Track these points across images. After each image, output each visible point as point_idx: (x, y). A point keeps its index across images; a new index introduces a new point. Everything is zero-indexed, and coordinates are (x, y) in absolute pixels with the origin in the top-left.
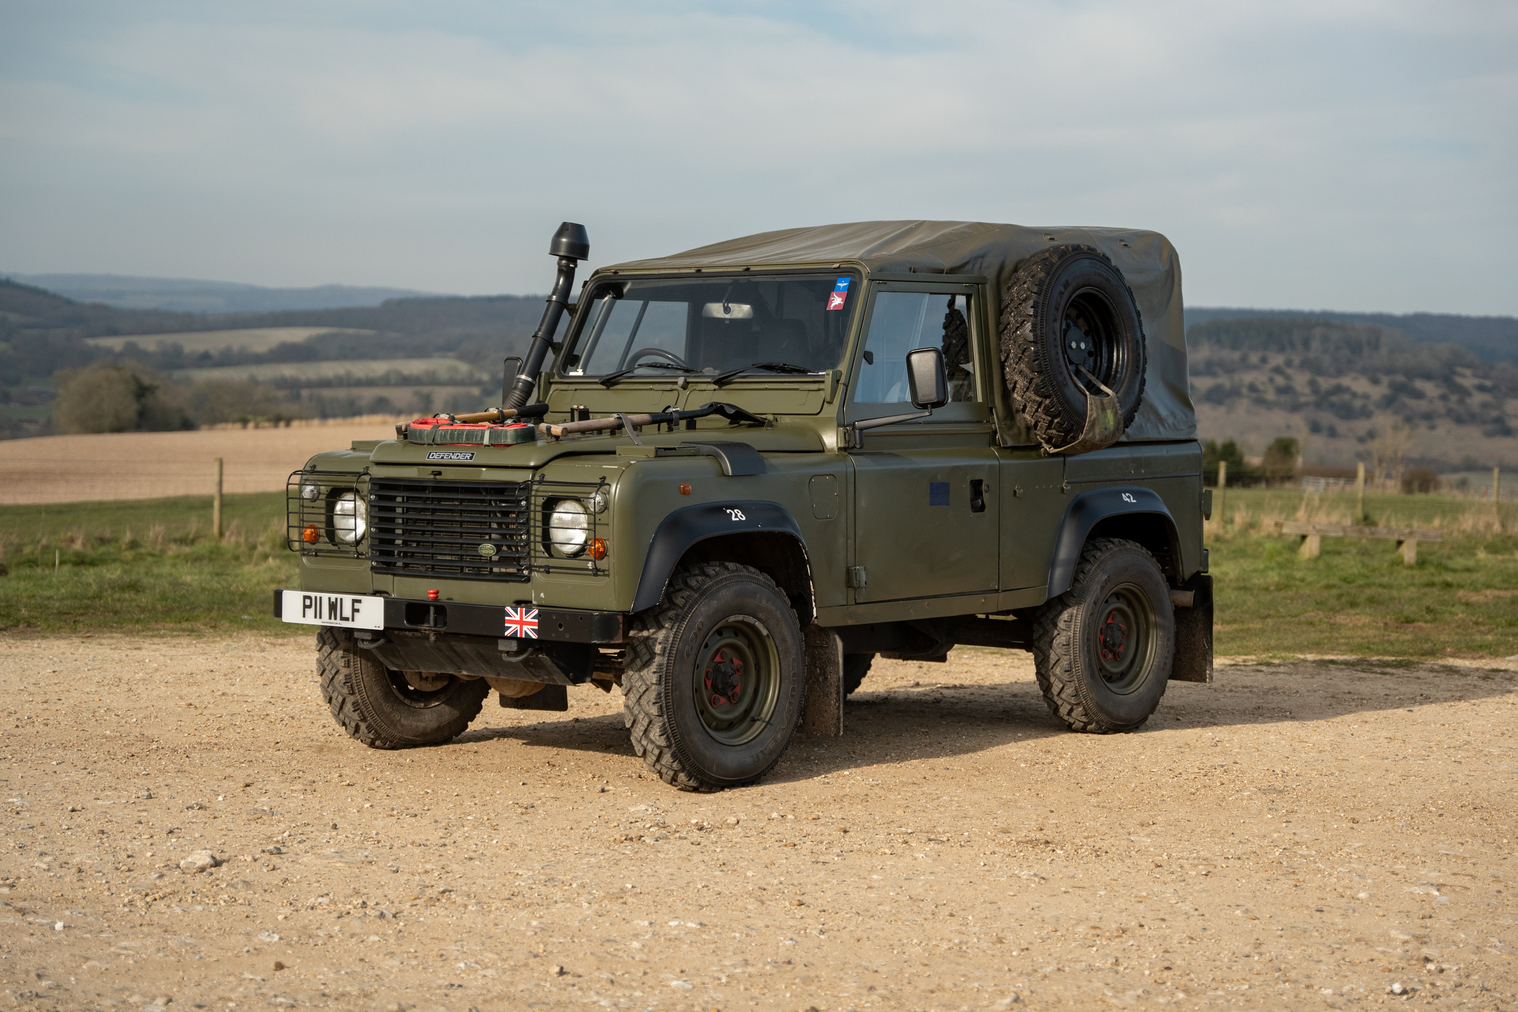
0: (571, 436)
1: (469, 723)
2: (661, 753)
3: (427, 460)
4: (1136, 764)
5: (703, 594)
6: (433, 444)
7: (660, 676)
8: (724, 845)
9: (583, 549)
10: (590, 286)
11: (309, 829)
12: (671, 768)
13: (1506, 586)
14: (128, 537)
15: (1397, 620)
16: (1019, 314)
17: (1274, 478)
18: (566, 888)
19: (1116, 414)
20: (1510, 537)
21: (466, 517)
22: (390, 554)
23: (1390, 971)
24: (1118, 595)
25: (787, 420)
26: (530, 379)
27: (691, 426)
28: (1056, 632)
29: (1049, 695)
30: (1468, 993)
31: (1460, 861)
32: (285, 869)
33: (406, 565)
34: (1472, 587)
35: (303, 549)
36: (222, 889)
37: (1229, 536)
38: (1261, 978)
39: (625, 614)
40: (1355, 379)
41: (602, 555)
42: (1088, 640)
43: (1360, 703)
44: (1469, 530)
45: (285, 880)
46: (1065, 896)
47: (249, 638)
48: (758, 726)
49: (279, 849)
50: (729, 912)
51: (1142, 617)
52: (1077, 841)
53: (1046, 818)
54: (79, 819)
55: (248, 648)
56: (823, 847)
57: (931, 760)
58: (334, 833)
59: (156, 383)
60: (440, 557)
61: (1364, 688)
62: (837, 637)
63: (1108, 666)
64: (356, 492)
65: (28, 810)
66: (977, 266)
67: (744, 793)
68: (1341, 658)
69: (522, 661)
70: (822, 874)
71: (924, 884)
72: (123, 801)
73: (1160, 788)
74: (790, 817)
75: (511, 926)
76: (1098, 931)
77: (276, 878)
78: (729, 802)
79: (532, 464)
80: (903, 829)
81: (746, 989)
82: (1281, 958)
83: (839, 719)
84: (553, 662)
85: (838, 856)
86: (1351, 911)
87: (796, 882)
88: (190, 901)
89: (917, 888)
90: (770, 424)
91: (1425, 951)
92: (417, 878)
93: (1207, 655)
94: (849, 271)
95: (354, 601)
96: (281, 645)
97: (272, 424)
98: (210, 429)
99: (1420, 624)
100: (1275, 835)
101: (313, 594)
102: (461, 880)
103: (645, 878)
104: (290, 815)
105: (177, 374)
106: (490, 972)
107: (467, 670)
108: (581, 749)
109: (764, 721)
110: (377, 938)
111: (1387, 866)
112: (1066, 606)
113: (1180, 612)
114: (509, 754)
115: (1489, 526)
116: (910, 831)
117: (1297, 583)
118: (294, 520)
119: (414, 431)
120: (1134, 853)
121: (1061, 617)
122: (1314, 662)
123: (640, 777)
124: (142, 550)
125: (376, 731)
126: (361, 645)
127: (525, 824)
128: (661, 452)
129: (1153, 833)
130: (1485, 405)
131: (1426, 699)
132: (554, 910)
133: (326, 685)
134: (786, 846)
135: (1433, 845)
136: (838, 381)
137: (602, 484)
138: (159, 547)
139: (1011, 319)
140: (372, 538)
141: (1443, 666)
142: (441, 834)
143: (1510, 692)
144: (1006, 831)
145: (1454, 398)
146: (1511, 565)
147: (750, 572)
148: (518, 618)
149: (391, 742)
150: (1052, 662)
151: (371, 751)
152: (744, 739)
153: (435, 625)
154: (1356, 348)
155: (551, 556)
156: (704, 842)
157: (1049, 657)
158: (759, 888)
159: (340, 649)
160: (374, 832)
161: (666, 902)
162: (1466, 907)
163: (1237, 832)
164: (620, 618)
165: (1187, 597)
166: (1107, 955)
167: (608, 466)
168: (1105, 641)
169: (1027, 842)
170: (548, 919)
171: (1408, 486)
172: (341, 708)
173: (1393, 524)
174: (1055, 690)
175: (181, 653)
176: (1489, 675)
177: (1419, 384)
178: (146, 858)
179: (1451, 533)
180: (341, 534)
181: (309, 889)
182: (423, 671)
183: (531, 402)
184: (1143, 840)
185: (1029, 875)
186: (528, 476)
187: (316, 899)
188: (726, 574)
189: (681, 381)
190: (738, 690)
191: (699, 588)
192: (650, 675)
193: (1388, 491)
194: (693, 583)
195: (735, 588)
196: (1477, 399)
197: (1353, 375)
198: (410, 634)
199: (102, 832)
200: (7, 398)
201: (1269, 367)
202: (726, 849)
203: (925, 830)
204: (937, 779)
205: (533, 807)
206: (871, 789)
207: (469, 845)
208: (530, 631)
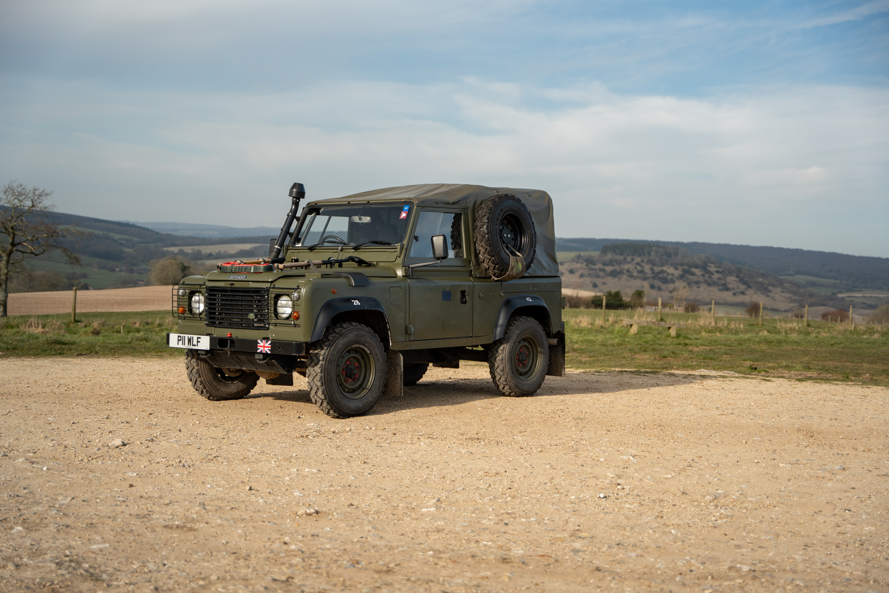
0: (289, 269)
1: (251, 391)
2: (322, 402)
3: (228, 279)
4: (527, 409)
5: (340, 336)
6: (232, 272)
7: (322, 370)
8: (341, 439)
9: (290, 315)
10: (305, 209)
11: (170, 431)
12: (327, 408)
13: (709, 345)
14: (158, 322)
15: (660, 357)
16: (481, 222)
17: (634, 306)
18: (268, 456)
19: (522, 264)
20: (718, 328)
21: (243, 303)
22: (214, 318)
23: (603, 489)
24: (524, 340)
25: (382, 264)
26: (279, 248)
27: (340, 266)
28: (497, 355)
29: (495, 381)
30: (631, 497)
31: (646, 446)
32: (152, 447)
33: (220, 323)
34: (695, 345)
35: (179, 316)
36: (123, 455)
37: (606, 326)
38: (548, 492)
39: (306, 343)
41: (297, 318)
42: (511, 359)
43: (630, 386)
44: (702, 325)
45: (151, 452)
46: (478, 460)
48: (365, 391)
49: (153, 439)
50: (333, 466)
51: (535, 349)
52: (491, 438)
53: (481, 429)
54: (74, 426)
55: (180, 362)
56: (383, 440)
58: (179, 433)
59: (190, 265)
60: (234, 320)
61: (634, 381)
62: (401, 355)
63: (520, 369)
64: (200, 292)
66: (465, 201)
68: (630, 370)
69: (265, 363)
70: (378, 451)
71: (420, 455)
72: (96, 420)
73: (533, 418)
74: (373, 428)
75: (239, 471)
76: (487, 474)
77: (147, 451)
79: (270, 280)
80: (419, 433)
81: (326, 496)
82: (559, 484)
83: (401, 389)
84: (278, 363)
85: (388, 444)
86: (595, 466)
87: (366, 454)
88: (107, 459)
89: (417, 457)
90: (374, 266)
91: (619, 481)
92: (207, 451)
93: (562, 366)
94: (409, 202)
95: (198, 338)
99: (668, 358)
100: (574, 436)
101: (182, 335)
102: (225, 452)
103: (303, 452)
104: (164, 426)
105: (199, 262)
106: (220, 489)
107: (248, 368)
109: (368, 389)
110: (179, 475)
111: (616, 448)
112: (502, 344)
113: (551, 347)
115: (710, 323)
116: (422, 434)
117: (626, 343)
118: (175, 304)
119: (224, 267)
120: (513, 443)
121: (500, 348)
122: (618, 371)
123: (317, 412)
124: (163, 328)
125: (210, 393)
126: (201, 356)
127: (261, 430)
128: (324, 276)
129: (524, 435)
130: (719, 279)
131: (658, 385)
132: (259, 465)
133: (189, 374)
134: (367, 440)
135: (638, 440)
136: (403, 248)
137: (298, 288)
138: (170, 326)
139: (479, 224)
140: (206, 312)
141: (669, 373)
142: (224, 434)
143: (692, 382)
144: (463, 435)
145: (707, 275)
146: (714, 338)
147: (362, 327)
148: (263, 345)
149: (216, 398)
150: (496, 367)
151: (208, 401)
152: (359, 397)
153: (230, 348)
154: (669, 255)
155: (277, 319)
156: (333, 438)
157: (495, 365)
158: (350, 456)
160: (196, 433)
161: (308, 462)
162: (643, 464)
163: (559, 435)
164: (304, 345)
165: (554, 341)
166: (486, 483)
167: (301, 281)
168: (519, 359)
169: (470, 439)
170: (256, 468)
171: (687, 310)
172: (195, 383)
173: (672, 322)
174: (497, 379)
176: (686, 377)
177: (694, 270)
178: (96, 442)
179: (694, 326)
180: (194, 310)
181: (160, 455)
182: (231, 368)
183: (280, 256)
184: (519, 438)
185: (466, 452)
186: (268, 285)
187: (161, 459)
188: (352, 327)
189: (340, 248)
190: (357, 376)
191: (339, 333)
192: (318, 369)
193: (679, 312)
194: (337, 330)
195: (355, 333)
196: (716, 276)
197: (668, 266)
198: (220, 352)
199: (82, 432)
200: (132, 271)
201: (635, 262)
202: (341, 441)
203: (428, 434)
204: (441, 414)
205: (267, 424)
206: (412, 418)
207: (234, 439)
208: (267, 350)
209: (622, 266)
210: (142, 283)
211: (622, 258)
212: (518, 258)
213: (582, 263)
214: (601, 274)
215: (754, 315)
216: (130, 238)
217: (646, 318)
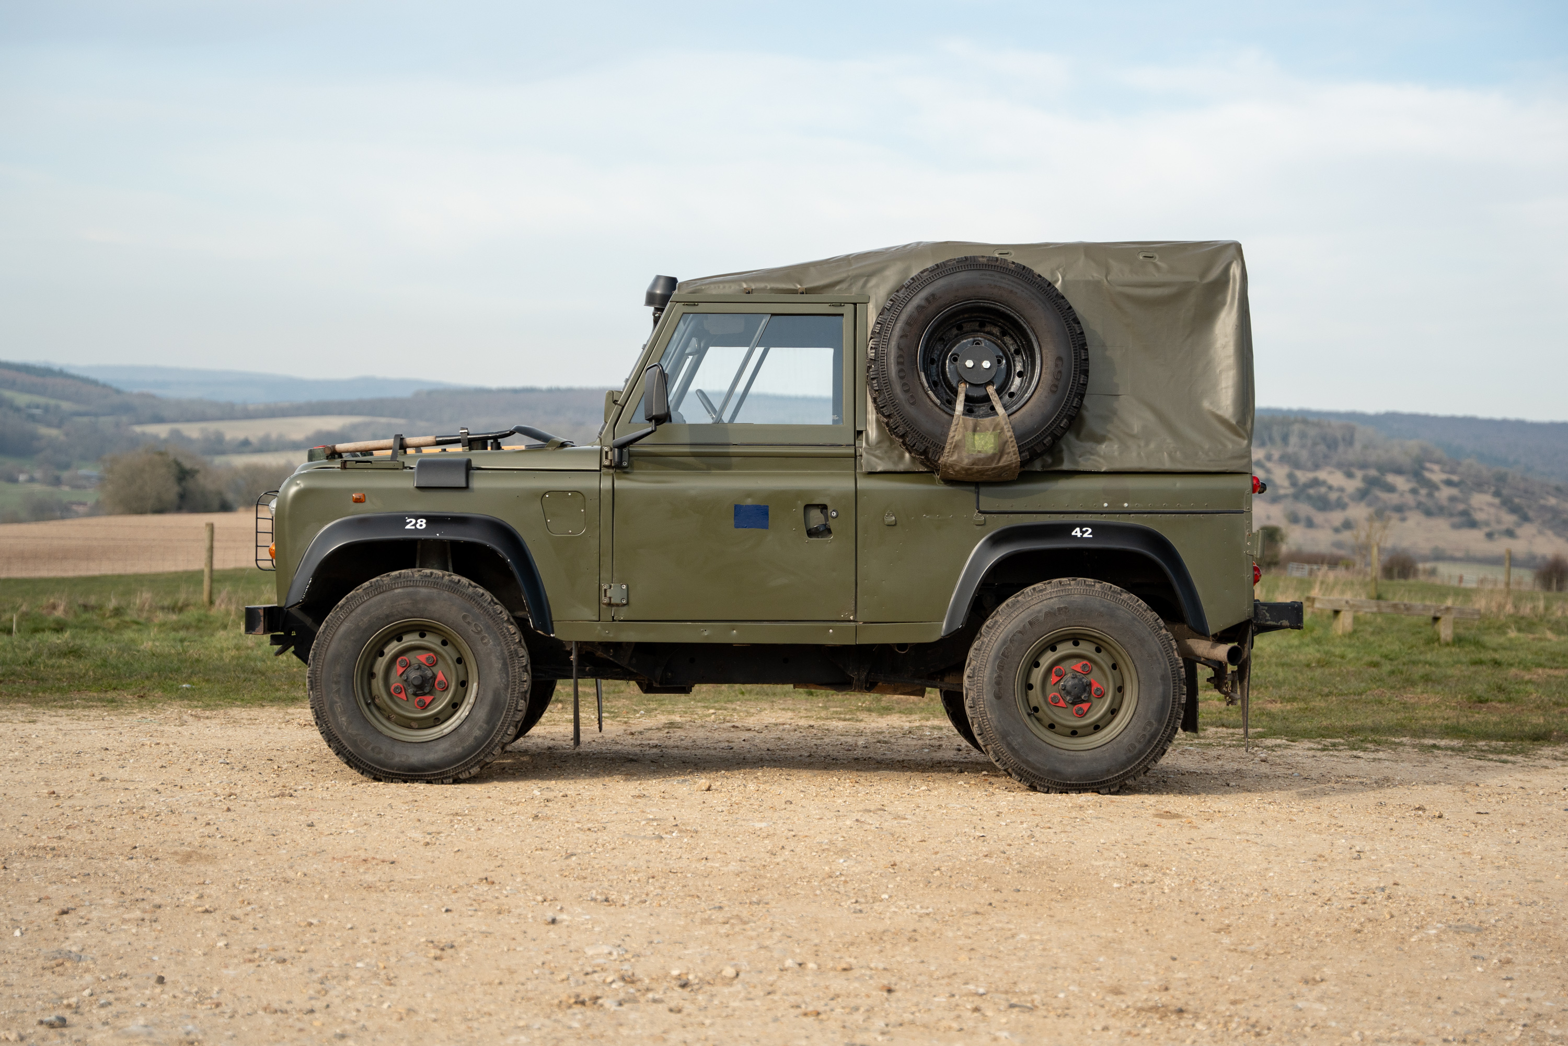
4: (1265, 885)
8: (717, 1012)
13: (1554, 665)
14: (113, 603)
15: (1469, 699)
19: (1000, 436)
34: (1521, 666)
40: (1330, 473)
47: (173, 710)
52: (1221, 1008)
53: (1169, 969)
55: (166, 721)
56: (859, 1017)
58: (157, 990)
59: (197, 467)
66: (859, 285)
73: (1309, 921)
80: (971, 987)
85: (883, 1033)
96: (207, 718)
99: (1493, 704)
104: (107, 959)
105: (219, 459)
116: (981, 990)
117: (1337, 659)
120: (1308, 1029)
123: (607, 900)
124: (127, 618)
127: (437, 976)
130: (1452, 499)
134: (805, 1014)
138: (145, 615)
142: (311, 992)
144: (1116, 991)
145: (1423, 492)
146: (1544, 644)
154: (1332, 444)
156: (688, 1007)
160: (216, 989)
163: (1443, 995)
169: (1150, 1010)
177: (1391, 478)
193: (1370, 576)
196: (1445, 493)
197: (1329, 469)
200: (57, 481)
202: (719, 1020)
203: (1002, 989)
204: (1006, 905)
205: (452, 947)
206: (919, 921)
207: (348, 1012)
210: (81, 509)
215: (1554, 586)
216: (52, 402)
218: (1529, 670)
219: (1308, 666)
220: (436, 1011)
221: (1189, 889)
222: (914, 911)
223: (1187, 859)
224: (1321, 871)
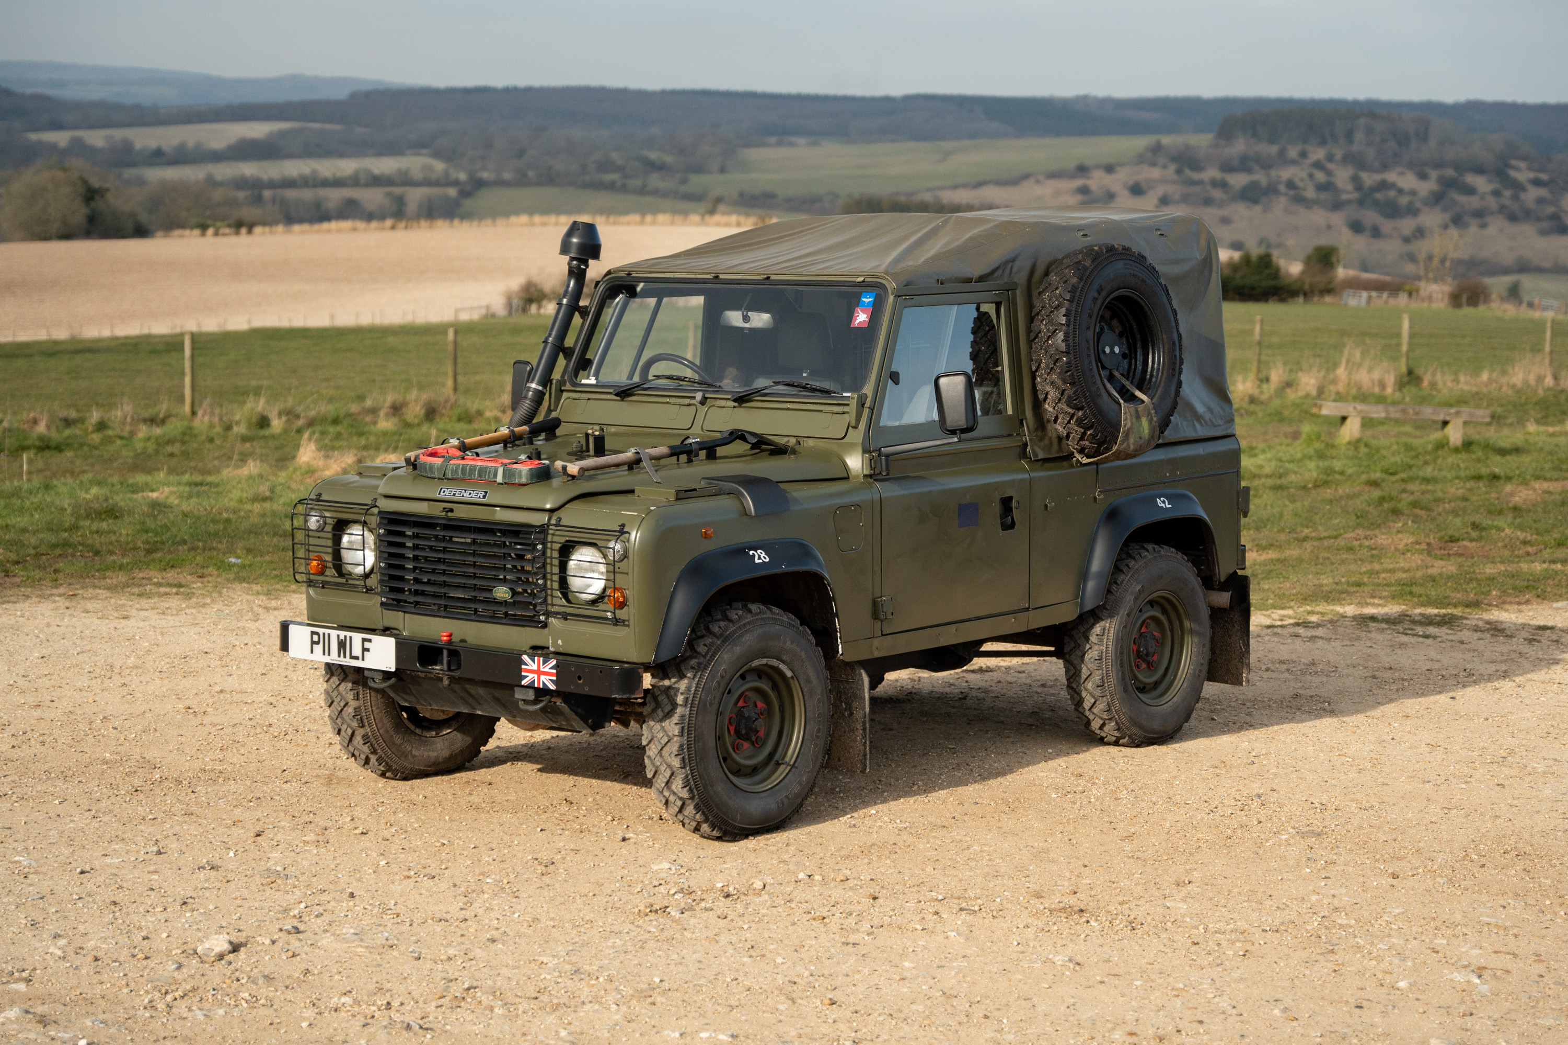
0: (586, 474)
1: (483, 747)
2: (683, 804)
3: (437, 496)
4: (1171, 793)
5: (724, 642)
6: (444, 479)
7: (683, 728)
8: (752, 918)
9: (600, 598)
10: (602, 286)
11: (325, 897)
12: (694, 819)
13: (1556, 475)
14: (95, 417)
15: (1439, 538)
16: (1050, 322)
17: (1312, 292)
18: (593, 982)
19: (1151, 421)
20: (1562, 391)
21: (479, 558)
22: (401, 590)
24: (1151, 603)
25: (811, 443)
26: (540, 388)
27: (712, 457)
28: (1088, 646)
29: (1080, 709)
31: (1501, 932)
32: (304, 956)
33: (417, 603)
34: (1520, 479)
35: (310, 581)
36: (242, 984)
39: (645, 665)
40: (1401, 174)
41: (622, 605)
42: (1121, 653)
43: (1402, 685)
44: (1519, 384)
45: (307, 972)
46: (1101, 987)
48: (782, 770)
49: (295, 928)
50: (760, 1014)
51: (1176, 623)
52: (1111, 908)
53: (1079, 876)
54: (88, 884)
56: (852, 921)
57: (960, 790)
58: (351, 903)
59: (107, 185)
60: (452, 596)
61: (1404, 659)
62: (863, 672)
63: (1141, 677)
64: (364, 523)
65: (36, 873)
66: (1008, 270)
67: (769, 842)
68: (1381, 610)
69: (542, 709)
71: (957, 973)
72: (133, 859)
73: (1195, 828)
74: (817, 877)
77: (294, 969)
78: (753, 854)
79: (548, 506)
80: (933, 894)
83: (865, 755)
84: (571, 709)
85: (869, 934)
86: (1390, 1007)
87: (826, 972)
88: (210, 1000)
89: (950, 978)
90: (794, 452)
92: (440, 967)
93: (1242, 659)
94: (874, 285)
95: (364, 640)
97: (232, 230)
98: (166, 236)
99: (1465, 543)
100: (1314, 898)
101: (321, 631)
102: (485, 970)
103: (672, 967)
104: (305, 877)
105: (129, 173)
107: (482, 711)
108: (599, 778)
109: (788, 765)
111: (1427, 940)
112: (1098, 619)
113: (1216, 613)
114: (524, 786)
115: (1540, 379)
116: (940, 897)
117: (1337, 476)
118: (300, 551)
119: (424, 464)
120: (1169, 924)
121: (1093, 631)
122: (1354, 618)
124: (110, 433)
125: (387, 764)
126: (368, 682)
127: (547, 889)
128: (682, 495)
129: (1189, 895)
130: (1541, 201)
131: (1468, 678)
132: (582, 1014)
133: (335, 717)
134: (814, 919)
135: (1474, 909)
136: (863, 405)
137: (622, 532)
138: (128, 428)
139: (1043, 327)
140: (382, 574)
141: (1488, 622)
142: (460, 904)
143: (1557, 662)
144: (1038, 895)
145: (1507, 193)
146: (1562, 440)
147: (774, 614)
148: (535, 667)
149: (402, 773)
150: (1084, 676)
151: (382, 782)
152: (768, 785)
153: (449, 669)
154: (1403, 140)
155: (569, 603)
156: (731, 915)
157: (1080, 672)
158: (790, 981)
159: (349, 681)
160: (393, 902)
161: (695, 1001)
162: (1507, 1000)
163: (1274, 893)
164: (641, 672)
165: (1223, 599)
168: (1138, 651)
169: (1060, 910)
172: (351, 740)
173: (1438, 377)
174: (1087, 705)
175: (171, 623)
177: (1470, 179)
178: (162, 940)
179: (1500, 388)
180: (349, 568)
181: (331, 984)
183: (542, 415)
184: (1179, 905)
185: (1063, 961)
186: (542, 519)
187: (339, 999)
188: (749, 618)
189: (699, 396)
190: (761, 734)
191: (721, 635)
192: (672, 726)
193: (1435, 306)
194: (715, 629)
195: (758, 632)
196: (1532, 194)
198: (423, 675)
199: (115, 903)
201: (1309, 161)
202: (753, 925)
203: (956, 895)
204: (966, 818)
205: (553, 863)
206: (899, 835)
207: (491, 920)
208: (548, 681)
209: (1274, 173)
211: (1274, 149)
212: (1141, 407)
213: (1165, 167)
214: (1217, 194)
217: (1370, 370)
218: (1526, 484)
219: (1304, 488)
220: (552, 919)
221: (1110, 798)
222: (895, 825)
223: (1114, 769)
224: (1217, 778)
